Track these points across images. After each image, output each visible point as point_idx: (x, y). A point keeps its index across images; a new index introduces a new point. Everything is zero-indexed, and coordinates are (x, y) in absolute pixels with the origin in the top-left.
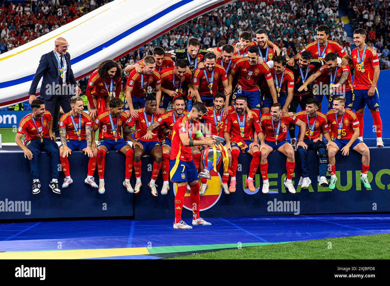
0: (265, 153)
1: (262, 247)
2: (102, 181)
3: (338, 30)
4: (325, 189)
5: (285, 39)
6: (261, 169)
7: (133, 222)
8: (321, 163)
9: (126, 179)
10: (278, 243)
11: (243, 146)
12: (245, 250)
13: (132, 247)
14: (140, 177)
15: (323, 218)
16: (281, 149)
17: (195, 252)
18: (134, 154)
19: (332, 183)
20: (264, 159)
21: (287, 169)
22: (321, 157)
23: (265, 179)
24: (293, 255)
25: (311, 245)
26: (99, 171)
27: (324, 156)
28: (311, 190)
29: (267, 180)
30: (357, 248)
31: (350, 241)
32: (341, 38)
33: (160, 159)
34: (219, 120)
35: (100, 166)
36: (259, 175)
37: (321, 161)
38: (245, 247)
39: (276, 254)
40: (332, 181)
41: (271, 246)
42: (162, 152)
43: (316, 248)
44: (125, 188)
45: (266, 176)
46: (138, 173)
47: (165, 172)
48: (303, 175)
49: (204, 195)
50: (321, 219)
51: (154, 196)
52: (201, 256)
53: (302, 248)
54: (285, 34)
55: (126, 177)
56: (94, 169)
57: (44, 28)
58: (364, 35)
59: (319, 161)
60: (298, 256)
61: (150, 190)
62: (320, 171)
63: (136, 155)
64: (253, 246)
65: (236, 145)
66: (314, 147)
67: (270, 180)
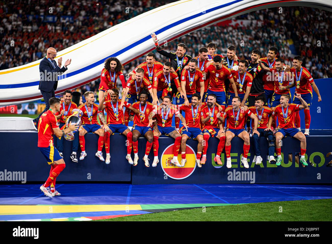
0: (230, 137)
1: (224, 207)
2: (108, 155)
3: (285, 49)
4: (273, 166)
5: (246, 55)
6: (225, 150)
7: (131, 186)
8: (270, 146)
9: (128, 154)
10: (237, 204)
11: (213, 132)
12: (212, 209)
13: (129, 204)
14: (137, 153)
15: (270, 187)
16: (240, 135)
17: (176, 209)
18: (133, 136)
19: (279, 161)
20: (229, 142)
21: (244, 150)
22: (270, 141)
23: (229, 157)
24: (247, 213)
25: (260, 206)
26: (106, 148)
27: (272, 141)
28: (262, 166)
29: (230, 158)
30: (294, 210)
31: (290, 204)
32: (287, 55)
33: (151, 140)
34: (195, 112)
35: (106, 144)
36: (224, 154)
37: (270, 144)
38: (212, 207)
39: (235, 212)
40: (279, 160)
41: (231, 206)
42: (153, 135)
43: (264, 208)
44: (127, 161)
45: (229, 154)
46: (136, 150)
47: (155, 149)
48: (257, 154)
49: (183, 167)
50: (269, 188)
51: (146, 166)
52: (180, 212)
53: (254, 209)
54: (246, 51)
55: (128, 153)
56: (102, 146)
57: (70, 42)
58: (301, 62)
59: (268, 144)
60: (251, 214)
61: (144, 162)
62: (270, 151)
63: (134, 136)
64: (218, 206)
65: (208, 132)
66: (265, 135)
67: (232, 158)
